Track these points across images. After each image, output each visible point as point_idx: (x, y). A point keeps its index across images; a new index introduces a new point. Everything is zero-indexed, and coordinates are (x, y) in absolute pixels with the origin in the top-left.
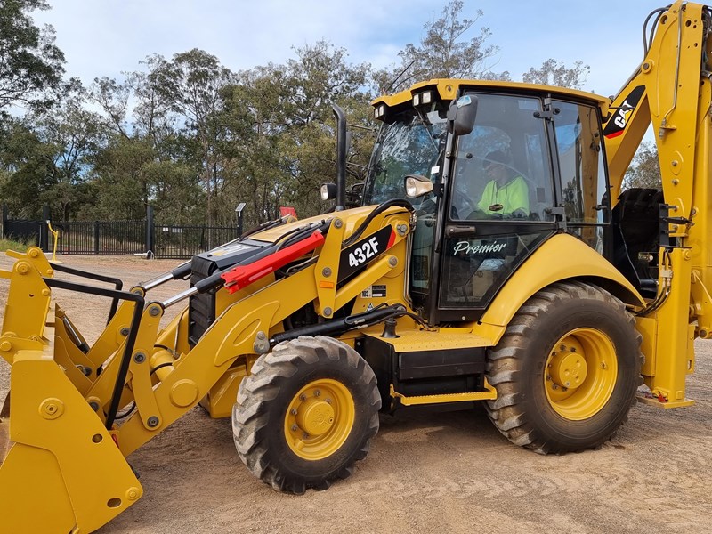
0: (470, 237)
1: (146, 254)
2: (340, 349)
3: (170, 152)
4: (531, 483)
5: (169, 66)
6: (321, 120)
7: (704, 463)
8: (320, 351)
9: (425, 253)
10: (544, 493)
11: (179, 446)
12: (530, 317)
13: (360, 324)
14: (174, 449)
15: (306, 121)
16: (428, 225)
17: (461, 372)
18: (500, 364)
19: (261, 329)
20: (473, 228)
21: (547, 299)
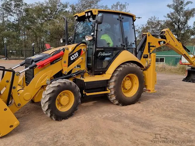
0: (102, 51)
1: (5, 59)
2: (70, 82)
3: (10, 28)
4: (119, 113)
5: (8, 2)
6: (55, 18)
7: (159, 105)
8: (65, 83)
9: (90, 56)
10: (122, 115)
11: (25, 112)
12: (118, 72)
13: (74, 75)
14: (24, 112)
15: (51, 18)
16: (91, 49)
17: (101, 86)
18: (110, 84)
19: (48, 78)
20: (103, 49)
21: (122, 67)
